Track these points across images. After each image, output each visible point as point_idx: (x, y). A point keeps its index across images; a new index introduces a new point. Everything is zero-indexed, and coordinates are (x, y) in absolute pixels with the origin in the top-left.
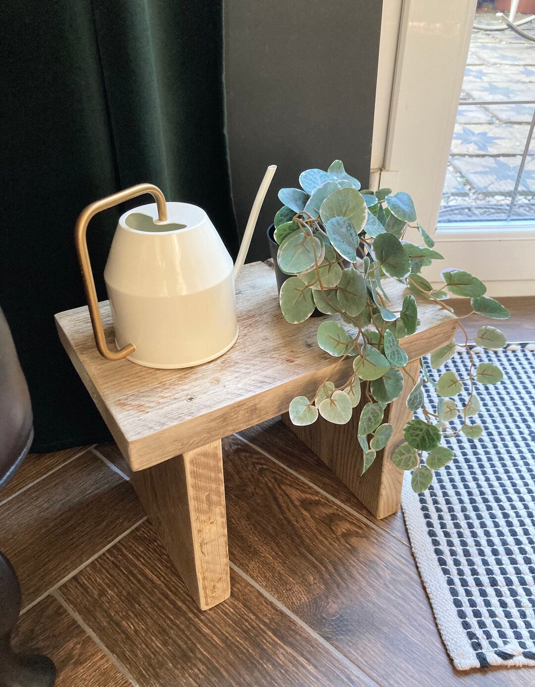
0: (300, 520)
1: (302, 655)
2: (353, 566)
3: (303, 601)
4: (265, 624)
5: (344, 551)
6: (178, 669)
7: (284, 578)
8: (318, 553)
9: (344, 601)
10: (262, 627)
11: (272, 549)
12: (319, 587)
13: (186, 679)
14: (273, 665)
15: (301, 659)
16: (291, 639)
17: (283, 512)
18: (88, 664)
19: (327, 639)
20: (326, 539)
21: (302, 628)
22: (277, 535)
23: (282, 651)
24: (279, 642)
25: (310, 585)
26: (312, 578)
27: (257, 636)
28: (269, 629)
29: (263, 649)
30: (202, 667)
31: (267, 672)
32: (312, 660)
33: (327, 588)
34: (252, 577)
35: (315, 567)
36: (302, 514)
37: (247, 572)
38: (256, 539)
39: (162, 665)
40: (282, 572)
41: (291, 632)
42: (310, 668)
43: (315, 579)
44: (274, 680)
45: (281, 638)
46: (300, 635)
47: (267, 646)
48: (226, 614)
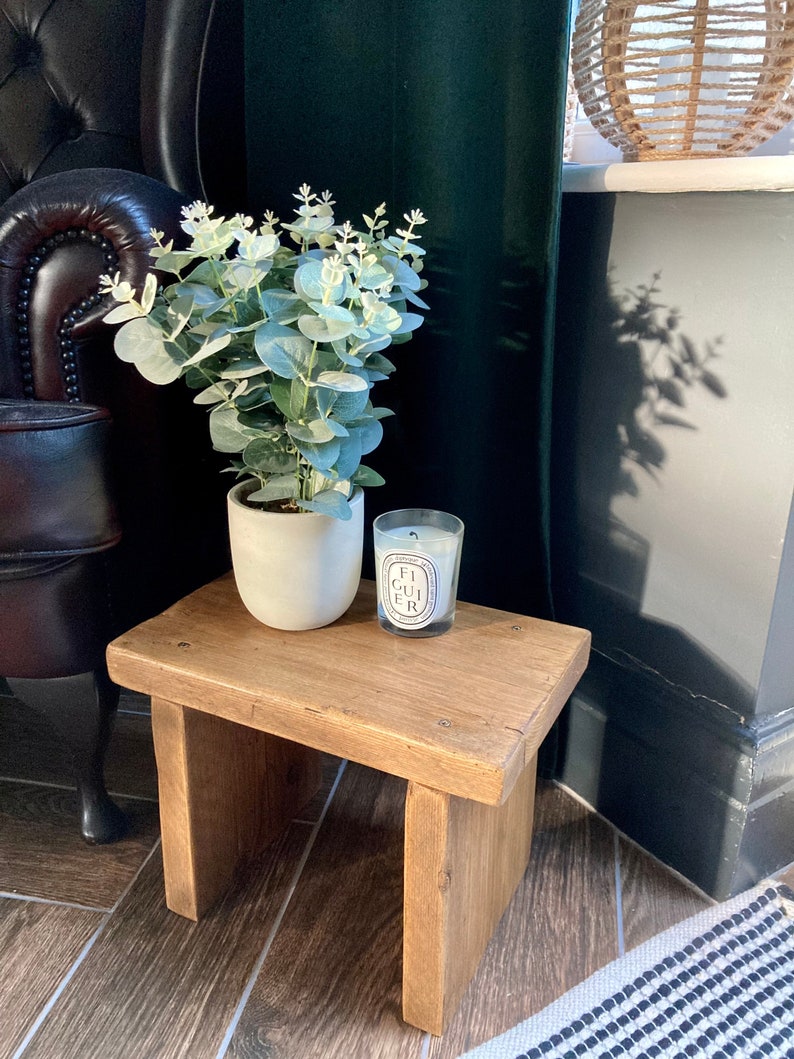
0: (383, 948)
1: (198, 1031)
2: (348, 1034)
3: (269, 1000)
4: (221, 979)
5: (365, 1014)
6: (141, 930)
7: (290, 968)
8: (346, 986)
9: (291, 1044)
10: (217, 976)
11: (323, 940)
12: (296, 1009)
13: (132, 942)
14: (176, 1007)
15: (193, 1031)
16: (213, 1011)
17: (382, 926)
18: (121, 866)
19: (231, 1046)
20: (372, 987)
21: (233, 1014)
22: (345, 935)
23: (196, 1008)
24: (205, 1000)
25: (295, 998)
26: (305, 996)
27: (204, 977)
28: (218, 983)
29: (190, 991)
30: (149, 949)
31: (164, 1007)
32: (196, 1043)
33: (300, 1017)
34: (275, 939)
35: (324, 992)
36: (394, 946)
37: (279, 932)
38: (328, 919)
39: (140, 916)
40: (297, 962)
41: (221, 1007)
42: (186, 1045)
43: (306, 999)
44: (159, 1016)
45: (211, 1000)
46: (222, 1017)
47: (195, 993)
48: (218, 938)
